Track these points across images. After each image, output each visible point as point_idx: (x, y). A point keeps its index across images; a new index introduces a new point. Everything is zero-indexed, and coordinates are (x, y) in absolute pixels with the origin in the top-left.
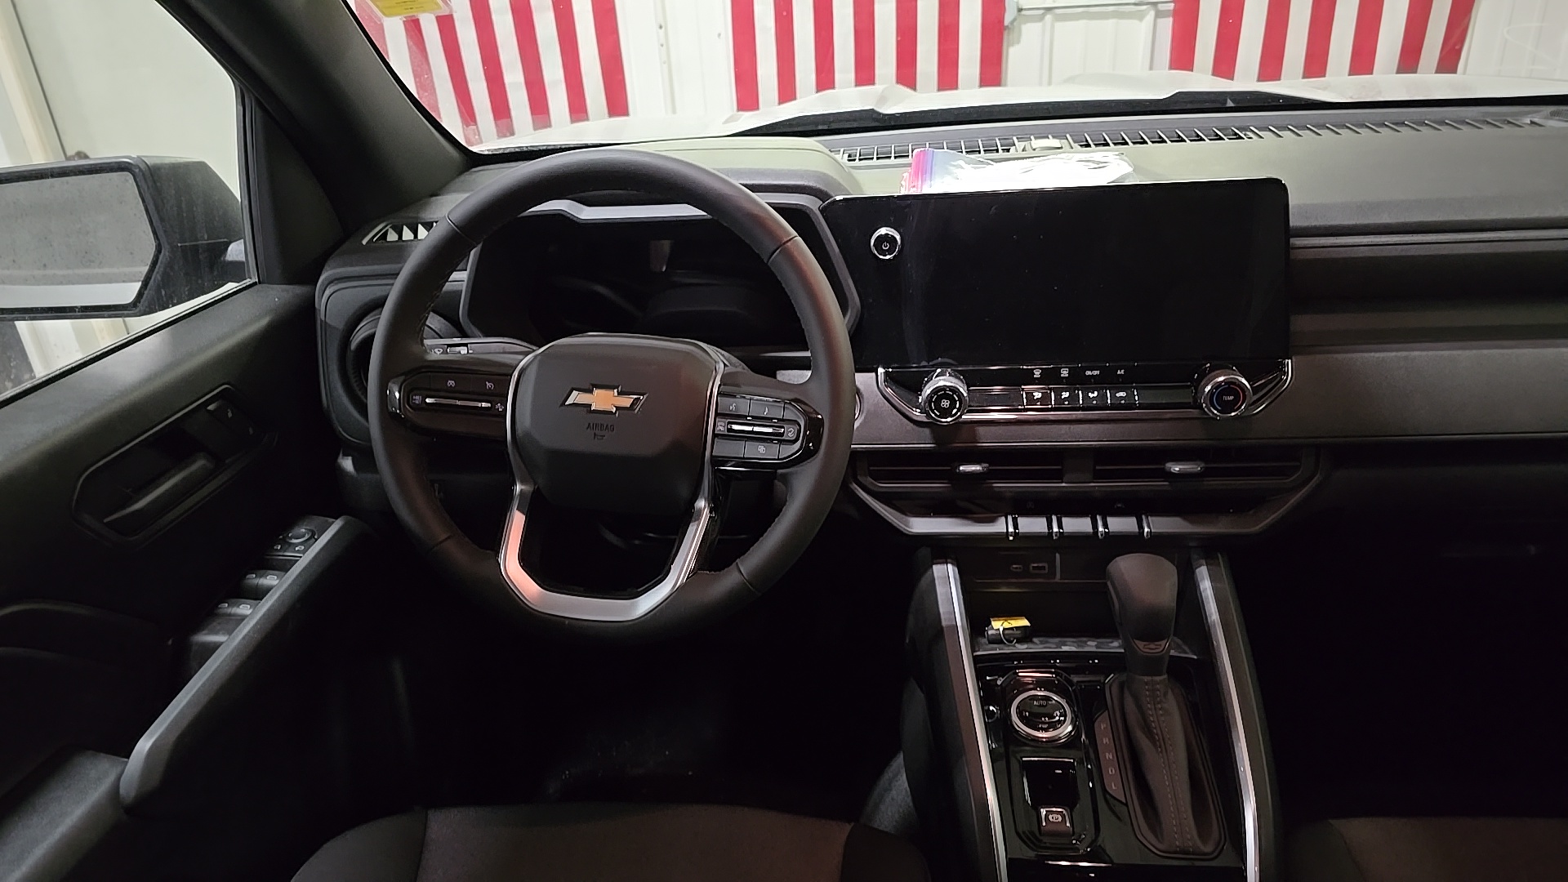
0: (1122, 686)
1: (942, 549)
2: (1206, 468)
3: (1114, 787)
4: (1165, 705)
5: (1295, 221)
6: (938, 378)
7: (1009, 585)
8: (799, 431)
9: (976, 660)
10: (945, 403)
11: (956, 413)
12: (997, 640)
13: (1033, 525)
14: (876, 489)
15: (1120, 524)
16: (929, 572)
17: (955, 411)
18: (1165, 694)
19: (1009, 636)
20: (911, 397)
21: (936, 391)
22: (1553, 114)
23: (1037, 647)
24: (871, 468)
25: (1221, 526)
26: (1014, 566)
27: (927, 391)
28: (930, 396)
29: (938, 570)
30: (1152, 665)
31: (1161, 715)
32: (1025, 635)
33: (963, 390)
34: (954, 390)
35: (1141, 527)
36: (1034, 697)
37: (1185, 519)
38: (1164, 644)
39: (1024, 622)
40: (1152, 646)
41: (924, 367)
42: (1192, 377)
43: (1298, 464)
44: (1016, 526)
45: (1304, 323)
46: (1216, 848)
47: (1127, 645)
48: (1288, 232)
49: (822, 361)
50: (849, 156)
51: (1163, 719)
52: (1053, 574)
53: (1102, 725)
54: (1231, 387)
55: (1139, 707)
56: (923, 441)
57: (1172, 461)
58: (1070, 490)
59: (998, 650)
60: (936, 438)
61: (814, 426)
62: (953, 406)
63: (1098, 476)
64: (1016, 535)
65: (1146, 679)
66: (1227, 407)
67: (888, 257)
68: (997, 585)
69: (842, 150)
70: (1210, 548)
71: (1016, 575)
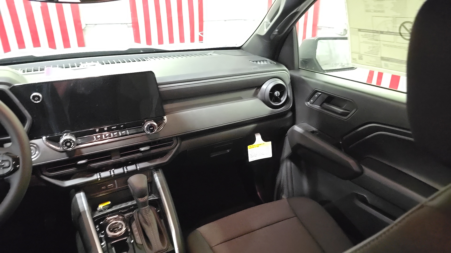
0: (138, 212)
1: (78, 188)
2: (151, 148)
3: (139, 241)
4: (150, 214)
5: (158, 82)
6: (65, 137)
7: (102, 193)
8: (10, 163)
9: (94, 219)
10: (68, 144)
11: (72, 147)
12: (101, 211)
13: (105, 174)
14: (50, 175)
15: (131, 168)
16: (75, 196)
17: (72, 146)
18: (149, 211)
19: (105, 209)
20: (57, 144)
21: (65, 141)
22: (214, 52)
23: (114, 208)
24: (47, 169)
25: (158, 162)
26: (103, 187)
27: (61, 141)
28: (63, 143)
29: (77, 195)
30: (144, 204)
31: (149, 217)
32: (110, 207)
33: (74, 139)
34: (71, 140)
35: (137, 167)
36: (113, 224)
37: (148, 162)
38: (146, 197)
39: (109, 203)
40: (143, 199)
41: (60, 134)
42: (141, 124)
43: (173, 142)
44: (100, 176)
45: (167, 107)
46: (167, 248)
47: (137, 201)
48: (158, 85)
49: (15, 139)
50: (23, 71)
51: (149, 218)
52: (115, 186)
53: (134, 225)
54: (151, 126)
55: (143, 217)
56: (64, 157)
57: (141, 147)
58: (114, 161)
59: (101, 213)
60: (68, 156)
61: (16, 160)
62: (71, 145)
63: (122, 156)
64: (101, 178)
65: (144, 208)
66: (152, 131)
67: (38, 102)
68: (99, 194)
69: (20, 69)
70: (157, 168)
71: (104, 190)
